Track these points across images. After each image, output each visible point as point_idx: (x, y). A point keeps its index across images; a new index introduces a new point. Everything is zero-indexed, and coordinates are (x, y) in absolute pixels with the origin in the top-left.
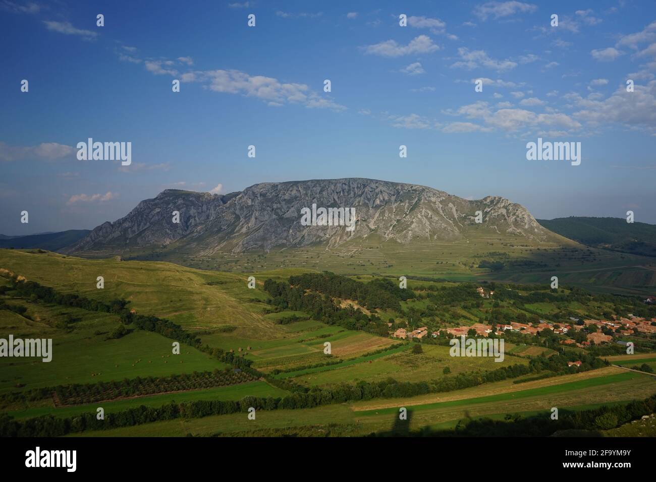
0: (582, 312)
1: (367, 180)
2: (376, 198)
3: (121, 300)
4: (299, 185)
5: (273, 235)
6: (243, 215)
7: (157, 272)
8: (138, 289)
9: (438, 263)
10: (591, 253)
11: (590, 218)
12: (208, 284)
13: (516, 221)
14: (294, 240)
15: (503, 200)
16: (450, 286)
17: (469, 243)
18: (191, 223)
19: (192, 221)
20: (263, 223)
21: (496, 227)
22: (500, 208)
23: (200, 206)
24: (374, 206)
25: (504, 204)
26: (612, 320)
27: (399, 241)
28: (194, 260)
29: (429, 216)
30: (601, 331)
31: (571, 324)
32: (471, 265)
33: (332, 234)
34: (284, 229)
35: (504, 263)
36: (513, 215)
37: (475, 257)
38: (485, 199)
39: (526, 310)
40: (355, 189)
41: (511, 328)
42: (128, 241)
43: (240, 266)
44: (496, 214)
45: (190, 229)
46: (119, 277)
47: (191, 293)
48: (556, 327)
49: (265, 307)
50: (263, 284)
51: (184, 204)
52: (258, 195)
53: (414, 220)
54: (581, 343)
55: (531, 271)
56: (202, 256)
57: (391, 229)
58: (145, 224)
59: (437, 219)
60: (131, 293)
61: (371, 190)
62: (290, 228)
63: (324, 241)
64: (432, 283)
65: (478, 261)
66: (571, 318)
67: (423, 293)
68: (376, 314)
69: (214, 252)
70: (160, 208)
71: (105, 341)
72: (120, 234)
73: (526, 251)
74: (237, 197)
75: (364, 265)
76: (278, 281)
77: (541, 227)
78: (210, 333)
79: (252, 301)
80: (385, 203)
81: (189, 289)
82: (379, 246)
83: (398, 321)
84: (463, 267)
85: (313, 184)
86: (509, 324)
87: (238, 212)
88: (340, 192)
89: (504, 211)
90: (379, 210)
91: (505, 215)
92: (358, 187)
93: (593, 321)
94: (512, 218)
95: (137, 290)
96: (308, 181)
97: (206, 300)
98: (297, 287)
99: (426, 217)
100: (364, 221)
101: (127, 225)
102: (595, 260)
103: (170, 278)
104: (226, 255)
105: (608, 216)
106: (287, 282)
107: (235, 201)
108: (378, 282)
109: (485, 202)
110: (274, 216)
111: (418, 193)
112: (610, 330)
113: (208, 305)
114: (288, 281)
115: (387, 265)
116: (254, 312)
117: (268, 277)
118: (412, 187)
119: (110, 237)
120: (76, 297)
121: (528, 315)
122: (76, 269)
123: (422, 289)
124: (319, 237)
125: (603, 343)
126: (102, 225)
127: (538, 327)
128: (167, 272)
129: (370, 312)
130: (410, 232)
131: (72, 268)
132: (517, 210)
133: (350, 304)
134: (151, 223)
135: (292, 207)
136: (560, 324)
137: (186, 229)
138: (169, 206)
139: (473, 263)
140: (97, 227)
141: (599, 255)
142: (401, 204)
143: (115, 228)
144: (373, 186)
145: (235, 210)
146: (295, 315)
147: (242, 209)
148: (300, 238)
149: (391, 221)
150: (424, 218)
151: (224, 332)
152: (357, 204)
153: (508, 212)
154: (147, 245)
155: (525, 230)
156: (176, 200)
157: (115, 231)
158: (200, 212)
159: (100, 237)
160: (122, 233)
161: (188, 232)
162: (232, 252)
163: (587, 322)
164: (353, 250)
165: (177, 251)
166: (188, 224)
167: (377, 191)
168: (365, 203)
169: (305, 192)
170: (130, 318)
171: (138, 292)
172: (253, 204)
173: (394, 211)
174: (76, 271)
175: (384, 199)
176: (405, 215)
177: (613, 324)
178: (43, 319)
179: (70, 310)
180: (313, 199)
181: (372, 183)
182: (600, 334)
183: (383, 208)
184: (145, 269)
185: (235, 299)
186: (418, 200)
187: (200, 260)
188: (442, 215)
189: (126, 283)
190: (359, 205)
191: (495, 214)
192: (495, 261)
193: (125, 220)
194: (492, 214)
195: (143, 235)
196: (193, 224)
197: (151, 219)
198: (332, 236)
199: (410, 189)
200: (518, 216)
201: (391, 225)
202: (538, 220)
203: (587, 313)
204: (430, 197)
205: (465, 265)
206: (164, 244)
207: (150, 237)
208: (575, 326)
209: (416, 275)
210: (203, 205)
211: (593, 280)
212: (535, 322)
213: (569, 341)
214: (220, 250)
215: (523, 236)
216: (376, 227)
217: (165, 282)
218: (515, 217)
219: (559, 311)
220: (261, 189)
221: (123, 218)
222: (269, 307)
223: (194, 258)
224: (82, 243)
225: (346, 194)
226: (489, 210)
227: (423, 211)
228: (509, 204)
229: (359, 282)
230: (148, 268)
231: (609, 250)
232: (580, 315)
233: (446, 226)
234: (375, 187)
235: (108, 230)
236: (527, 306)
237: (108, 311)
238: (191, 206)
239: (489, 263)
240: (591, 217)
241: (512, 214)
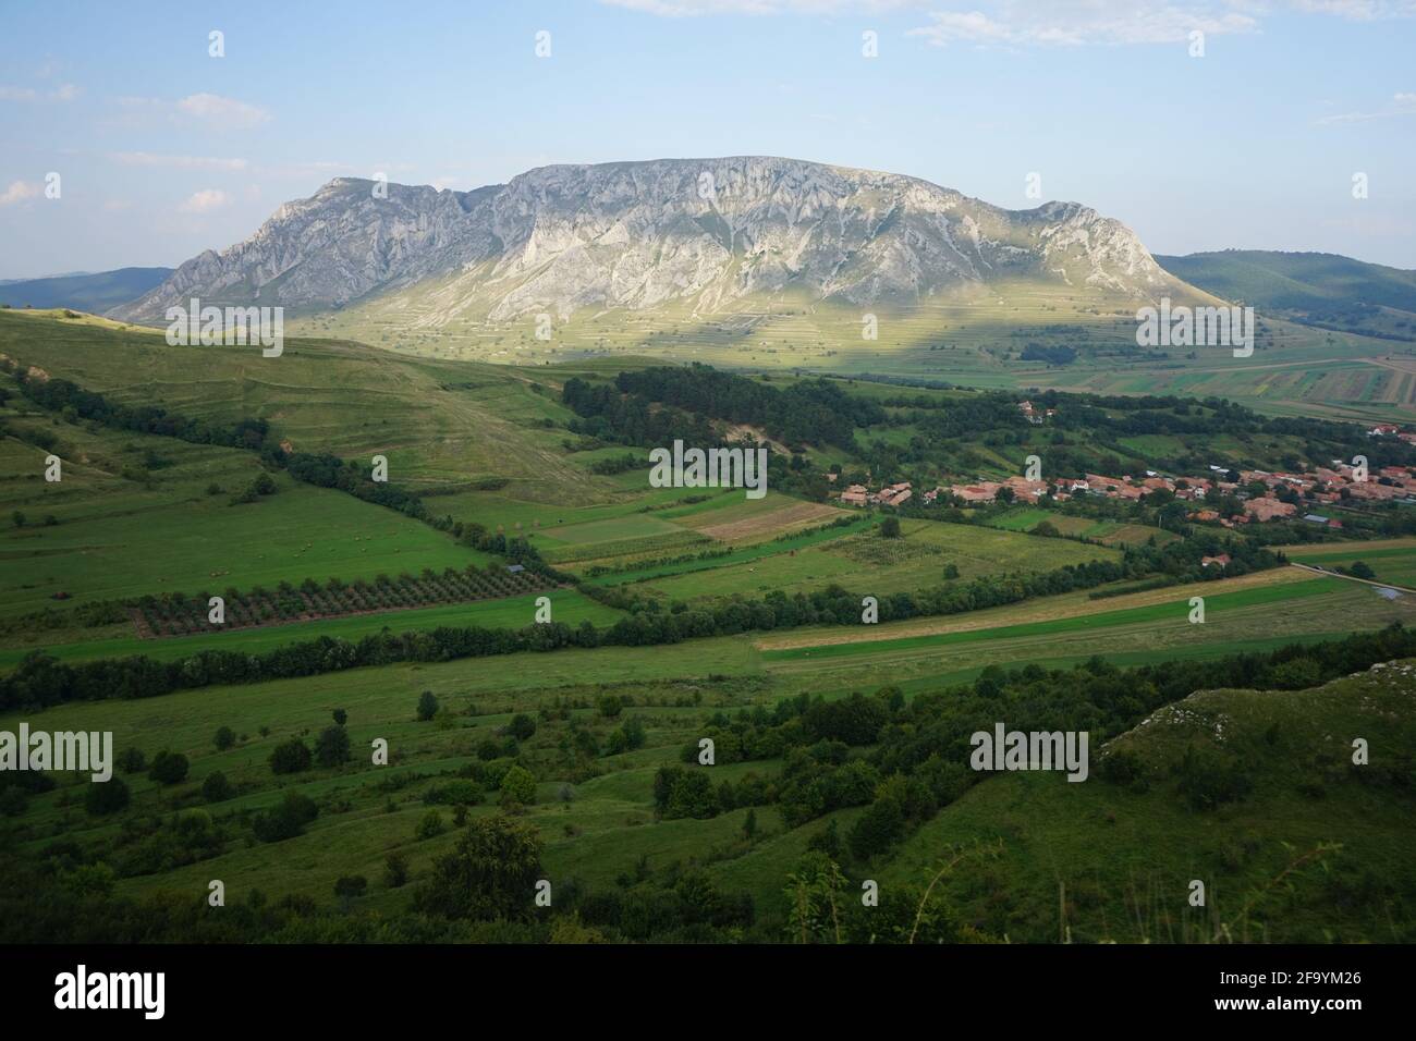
0: (1236, 455)
1: (785, 161)
2: (804, 203)
3: (257, 421)
4: (632, 170)
5: (575, 284)
6: (508, 239)
7: (331, 360)
8: (293, 398)
9: (933, 348)
10: (1265, 330)
11: (1269, 253)
12: (444, 388)
13: (1109, 257)
14: (621, 295)
15: (1083, 211)
16: (961, 397)
17: (1003, 306)
18: (395, 255)
19: (396, 249)
20: (554, 255)
21: (1063, 271)
22: (1075, 229)
23: (415, 217)
24: (799, 220)
25: (1084, 219)
26: (1297, 470)
27: (850, 298)
28: (405, 337)
29: (920, 244)
30: (1273, 493)
31: (1213, 478)
32: (1005, 353)
33: (707, 281)
34: (600, 270)
35: (1075, 350)
36: (1102, 244)
37: (1015, 335)
38: (1045, 208)
39: (1118, 449)
40: (758, 181)
41: (1086, 486)
42: (258, 295)
43: (506, 350)
44: (1066, 242)
45: (393, 268)
46: (248, 372)
47: (409, 407)
48: (1181, 485)
49: (567, 438)
50: (562, 389)
51: (377, 211)
52: (543, 194)
53: (886, 254)
54: (1230, 519)
55: (1132, 368)
56: (422, 328)
57: (834, 273)
58: (293, 257)
59: (936, 251)
60: (278, 407)
61: (793, 184)
62: (612, 268)
63: (688, 297)
64: (922, 391)
65: (1021, 345)
66: (1212, 467)
67: (904, 412)
68: (803, 456)
69: (448, 320)
70: (325, 220)
71: (231, 506)
72: (240, 278)
73: (1126, 323)
74: (496, 198)
75: (775, 352)
76: (593, 384)
77: (1163, 272)
78: (452, 492)
79: (536, 424)
80: (822, 213)
81: (404, 399)
82: (807, 311)
83: (848, 470)
84: (989, 357)
85: (664, 170)
86: (1082, 478)
87: (498, 231)
88: (724, 188)
89: (1084, 236)
90: (809, 231)
91: (1087, 243)
92: (763, 178)
93: (1259, 474)
94: (1100, 253)
95: (292, 401)
96: (654, 162)
97: (441, 421)
98: (634, 397)
99: (913, 247)
100: (776, 253)
101: (253, 257)
102: (1271, 344)
103: (361, 375)
104: (474, 326)
105: (1309, 250)
106: (613, 386)
107: (491, 206)
108: (809, 386)
109: (1043, 216)
110: (579, 242)
111: (896, 191)
112: (1294, 492)
113: (447, 432)
114: (616, 383)
115: (825, 352)
116: (544, 448)
117: (570, 375)
118: (884, 178)
119: (218, 284)
120: (161, 414)
121: (1123, 459)
122: (155, 353)
123: (900, 403)
124: (677, 287)
125: (1276, 519)
126: (199, 257)
127: (1143, 485)
128: (354, 362)
129: (792, 451)
130: (876, 279)
131: (146, 352)
132: (1112, 234)
133: (749, 434)
134: (307, 255)
135: (618, 220)
136: (1190, 481)
137: (384, 266)
138: (345, 217)
139: (1011, 350)
140: (188, 263)
141: (1282, 335)
142: (859, 218)
143: (228, 265)
144: (799, 175)
145: (490, 225)
146: (631, 454)
147: (506, 223)
148: (635, 291)
149: (835, 255)
150: (908, 248)
151: (482, 489)
152: (761, 216)
153: (1092, 239)
154: (301, 303)
155: (1127, 279)
156: (360, 204)
157: (227, 272)
158: (415, 230)
159: (194, 284)
160: (244, 275)
161: (389, 275)
162: (486, 319)
163: (1245, 475)
164: (750, 318)
165: (368, 317)
166: (389, 257)
167: (806, 186)
168: (779, 213)
169: (645, 187)
170: (280, 459)
171: (293, 405)
172: (532, 213)
173: (843, 232)
174: (154, 357)
175: (821, 206)
176: (865, 242)
177: (1300, 481)
178: (94, 461)
179: (149, 441)
180: (665, 203)
181: (796, 170)
182: (1270, 501)
183: (818, 226)
184: (305, 356)
185: (502, 421)
186: (897, 207)
187: (418, 337)
188: (947, 243)
189: (265, 385)
190: (765, 218)
191: (1063, 242)
192: (1057, 346)
193: (248, 248)
194: (1056, 241)
195: (290, 280)
196: (399, 257)
197: (307, 244)
198: (705, 286)
199: (879, 183)
200: (1113, 248)
201: (835, 264)
202: (1157, 258)
203: (1246, 458)
204: (922, 201)
205: (992, 352)
206: (338, 302)
207: (306, 285)
208: (1220, 484)
209: (886, 373)
210: (419, 215)
211: (1263, 387)
212: (1138, 475)
213: (1208, 514)
214: (461, 315)
215: (1120, 291)
216: (803, 267)
217: (349, 384)
218: (1107, 248)
219: (1188, 452)
220: (548, 179)
221: (242, 244)
222: (575, 438)
223: (404, 331)
224: (157, 298)
225: (737, 192)
226: (1051, 232)
227: (907, 233)
228: (1097, 220)
229: (769, 388)
230: (311, 352)
231: (1304, 323)
232: (1231, 461)
233: (953, 267)
234: (802, 178)
235: (213, 268)
236: (1123, 442)
237: (232, 444)
238: (393, 216)
239: (1045, 350)
240: (1272, 250)
241: (1100, 241)
